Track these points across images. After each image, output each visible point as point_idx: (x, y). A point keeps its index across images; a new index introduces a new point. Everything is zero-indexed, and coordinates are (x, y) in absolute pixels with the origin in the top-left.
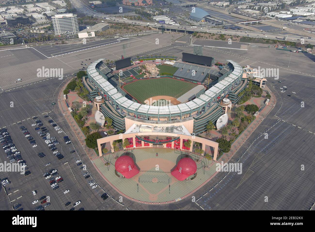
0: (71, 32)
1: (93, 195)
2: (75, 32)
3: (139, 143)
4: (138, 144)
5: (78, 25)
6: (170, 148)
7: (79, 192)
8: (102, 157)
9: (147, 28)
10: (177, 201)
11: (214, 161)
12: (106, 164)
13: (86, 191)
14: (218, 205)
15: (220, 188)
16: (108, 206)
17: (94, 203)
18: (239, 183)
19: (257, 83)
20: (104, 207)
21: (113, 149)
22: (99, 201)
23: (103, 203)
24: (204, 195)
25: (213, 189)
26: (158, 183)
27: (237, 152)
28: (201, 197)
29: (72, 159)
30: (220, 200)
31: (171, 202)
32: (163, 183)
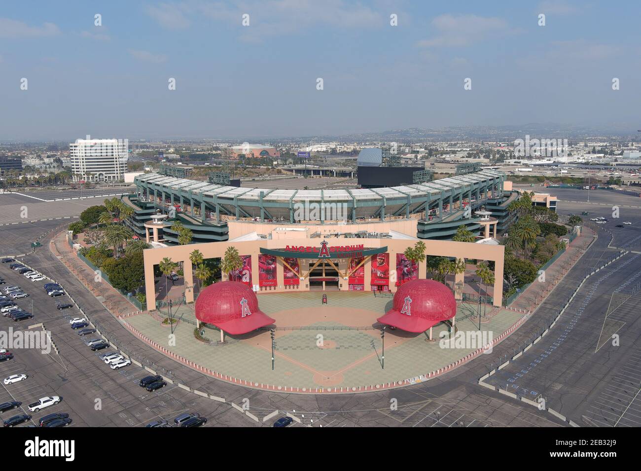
0: (109, 175)
1: (110, 383)
2: (119, 175)
3: (270, 277)
4: (267, 280)
6: (359, 289)
7: (60, 378)
8: (154, 311)
9: (273, 171)
10: (412, 382)
11: (498, 307)
12: (166, 321)
13: (87, 375)
14: (558, 387)
15: (545, 354)
16: (163, 404)
17: (113, 399)
18: (597, 342)
19: (538, 204)
20: (147, 409)
21: (190, 291)
22: (131, 394)
23: (146, 399)
24: (500, 368)
25: (521, 354)
26: (337, 348)
27: (552, 294)
28: (493, 372)
29: (57, 319)
30: (560, 376)
31: (395, 386)
32: (355, 348)
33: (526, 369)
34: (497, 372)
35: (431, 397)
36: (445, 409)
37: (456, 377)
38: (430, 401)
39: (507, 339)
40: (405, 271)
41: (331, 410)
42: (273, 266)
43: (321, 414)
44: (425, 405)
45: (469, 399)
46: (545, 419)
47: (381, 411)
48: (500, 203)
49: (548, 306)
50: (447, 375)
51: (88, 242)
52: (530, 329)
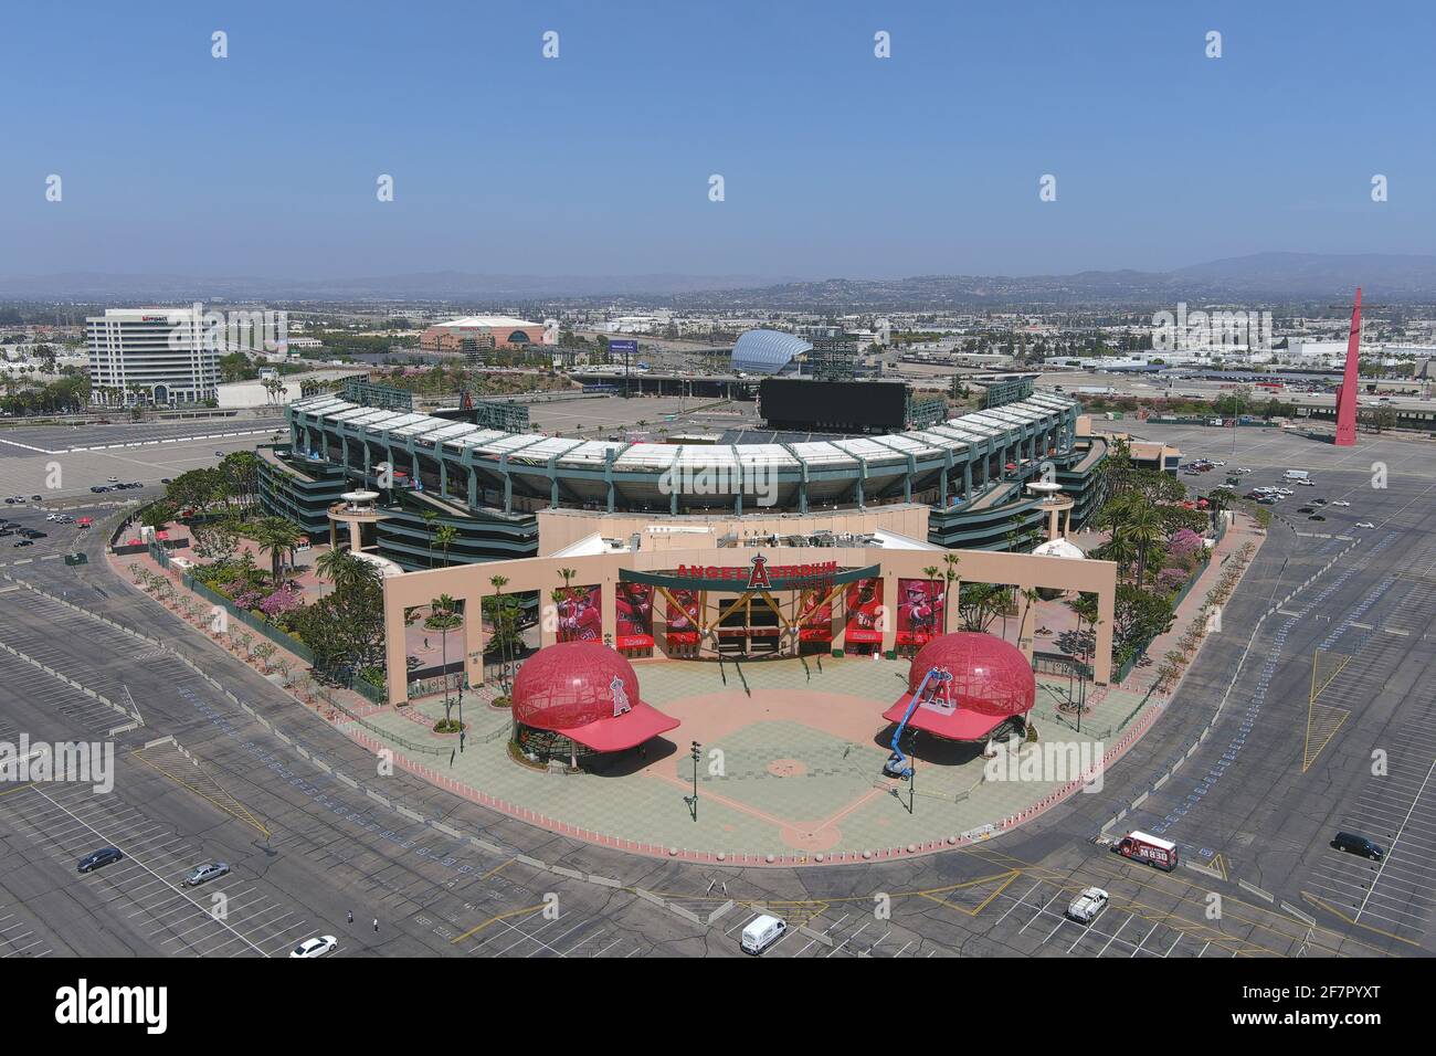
0: (179, 390)
1: (370, 856)
2: (202, 390)
3: (638, 630)
5: (218, 367)
7: (261, 850)
8: (407, 703)
9: (553, 381)
10: (975, 838)
11: (1104, 685)
12: (436, 729)
13: (315, 841)
14: (1247, 839)
15: (1210, 776)
16: (497, 895)
17: (389, 889)
18: (1303, 750)
19: (1143, 463)
20: (467, 906)
21: (476, 661)
22: (423, 878)
23: (458, 887)
24: (1135, 805)
25: (1167, 777)
26: (809, 775)
27: (1202, 656)
28: (1123, 814)
29: (199, 725)
30: (1247, 819)
31: (945, 848)
32: (845, 774)
33: (1182, 808)
34: (1131, 813)
35: (1017, 865)
36: (1048, 888)
37: (1054, 826)
38: (1018, 873)
39: (1134, 748)
40: (916, 614)
41: (832, 895)
42: (646, 606)
43: (816, 904)
44: (1010, 881)
45: (1087, 868)
46: (1236, 900)
47: (930, 894)
48: (1073, 465)
49: (1199, 681)
50: (1037, 823)
51: (203, 553)
52: (1172, 727)
